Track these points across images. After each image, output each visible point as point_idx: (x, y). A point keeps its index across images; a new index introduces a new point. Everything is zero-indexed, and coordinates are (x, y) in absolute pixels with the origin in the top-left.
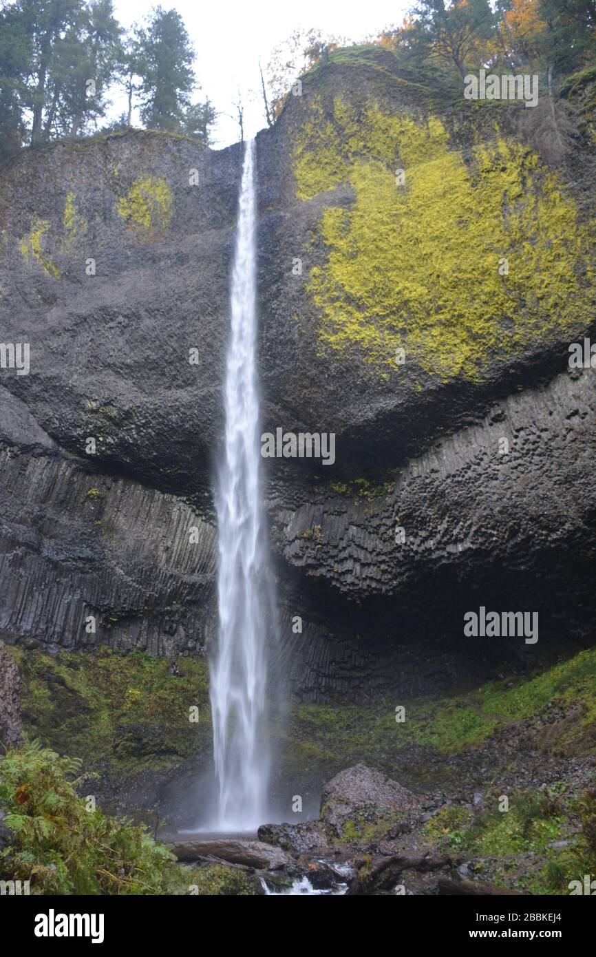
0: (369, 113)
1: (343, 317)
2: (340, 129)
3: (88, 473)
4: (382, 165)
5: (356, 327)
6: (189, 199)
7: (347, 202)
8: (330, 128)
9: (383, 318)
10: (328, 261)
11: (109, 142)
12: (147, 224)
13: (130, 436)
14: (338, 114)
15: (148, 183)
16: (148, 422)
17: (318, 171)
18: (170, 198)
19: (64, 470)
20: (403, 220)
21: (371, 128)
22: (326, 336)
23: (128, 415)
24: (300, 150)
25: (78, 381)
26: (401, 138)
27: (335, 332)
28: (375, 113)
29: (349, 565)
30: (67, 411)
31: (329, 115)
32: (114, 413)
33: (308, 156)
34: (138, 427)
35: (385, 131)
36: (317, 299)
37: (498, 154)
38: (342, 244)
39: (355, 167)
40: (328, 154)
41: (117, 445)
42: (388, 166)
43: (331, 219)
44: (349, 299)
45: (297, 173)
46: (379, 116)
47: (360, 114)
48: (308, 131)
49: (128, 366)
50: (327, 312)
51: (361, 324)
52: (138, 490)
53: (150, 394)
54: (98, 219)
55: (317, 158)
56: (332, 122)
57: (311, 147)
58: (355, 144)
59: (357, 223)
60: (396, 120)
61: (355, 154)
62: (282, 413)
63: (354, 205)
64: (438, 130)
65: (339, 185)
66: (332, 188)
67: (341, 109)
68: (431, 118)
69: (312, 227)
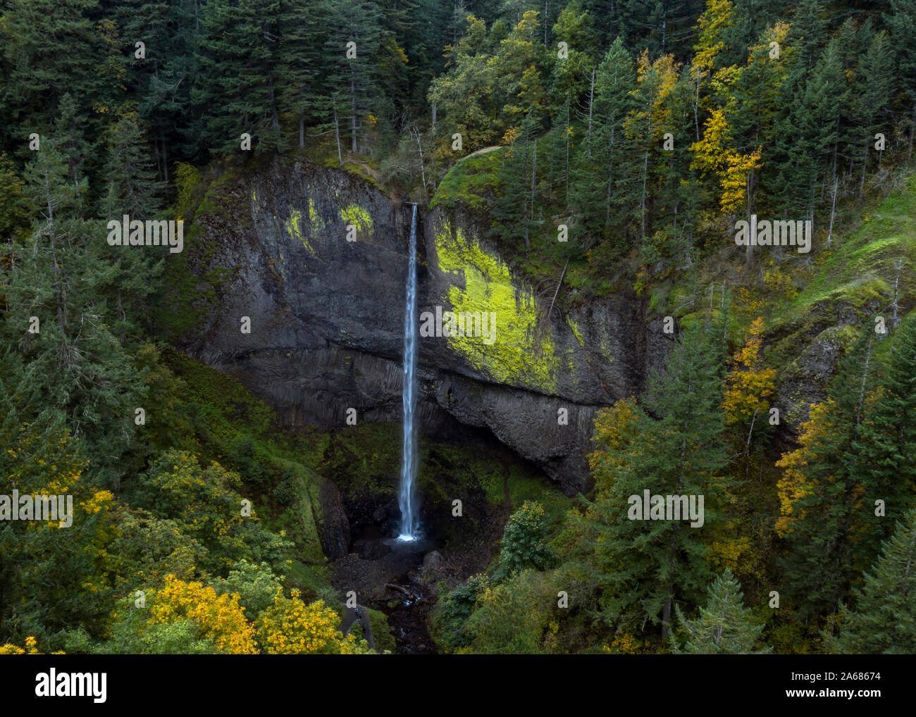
0: (474, 247)
2: (460, 248)
3: (345, 351)
4: (479, 273)
7: (462, 287)
8: (454, 244)
10: (452, 311)
11: (329, 170)
14: (458, 239)
15: (357, 209)
16: (371, 342)
17: (449, 259)
18: (371, 222)
19: (334, 351)
21: (475, 254)
22: (451, 343)
23: (362, 339)
24: (439, 245)
26: (489, 266)
28: (476, 248)
29: (463, 414)
30: (331, 331)
31: (454, 236)
32: (355, 337)
33: (444, 250)
35: (482, 259)
38: (458, 306)
39: (467, 267)
40: (454, 255)
41: (357, 346)
42: (483, 274)
43: (454, 292)
45: (438, 254)
46: (479, 251)
47: (470, 246)
49: (359, 318)
52: (370, 357)
53: (372, 331)
54: (330, 222)
55: (448, 253)
56: (455, 241)
57: (445, 246)
58: (467, 257)
59: (465, 301)
60: (487, 257)
61: (467, 261)
63: (465, 291)
64: (507, 274)
65: (460, 270)
66: (456, 272)
67: (460, 238)
68: (504, 264)
69: (445, 292)
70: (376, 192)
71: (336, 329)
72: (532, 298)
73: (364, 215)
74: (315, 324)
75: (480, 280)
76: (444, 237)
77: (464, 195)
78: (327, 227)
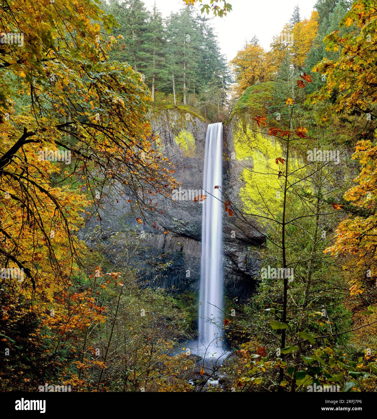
0: (258, 135)
1: (250, 206)
2: (249, 139)
3: (177, 237)
4: (262, 155)
5: (254, 210)
6: (201, 144)
7: (251, 167)
8: (245, 137)
9: (262, 208)
10: (245, 187)
11: (168, 111)
12: (187, 148)
13: (189, 229)
14: (248, 133)
15: (185, 133)
16: (194, 225)
17: (242, 150)
18: (194, 140)
20: (267, 179)
21: (258, 141)
22: (245, 211)
23: (188, 223)
24: (236, 142)
25: (170, 212)
26: (268, 147)
27: (248, 210)
28: (259, 136)
30: (167, 220)
31: (245, 132)
32: (183, 222)
33: (239, 144)
34: (191, 227)
35: (263, 143)
36: (242, 198)
37: (295, 165)
38: (250, 182)
39: (254, 152)
40: (245, 146)
41: (185, 231)
42: (264, 155)
43: (246, 173)
44: (252, 200)
45: (236, 149)
46: (261, 137)
47: (255, 135)
48: (239, 135)
49: (186, 208)
50: (246, 203)
51: (255, 209)
53: (194, 217)
54: (169, 145)
55: (242, 146)
56: (246, 134)
57: (239, 141)
58: (254, 144)
59: (253, 176)
60: (265, 140)
61: (254, 148)
62: (235, 227)
63: (253, 169)
64: (279, 148)
65: (249, 157)
66: (247, 159)
67: (249, 131)
68: (277, 142)
69: (240, 174)
70: (197, 119)
71: (171, 218)
72: (296, 161)
73: (189, 137)
74: (157, 216)
75: (263, 159)
76: (238, 134)
77: (250, 103)
78: (166, 149)
